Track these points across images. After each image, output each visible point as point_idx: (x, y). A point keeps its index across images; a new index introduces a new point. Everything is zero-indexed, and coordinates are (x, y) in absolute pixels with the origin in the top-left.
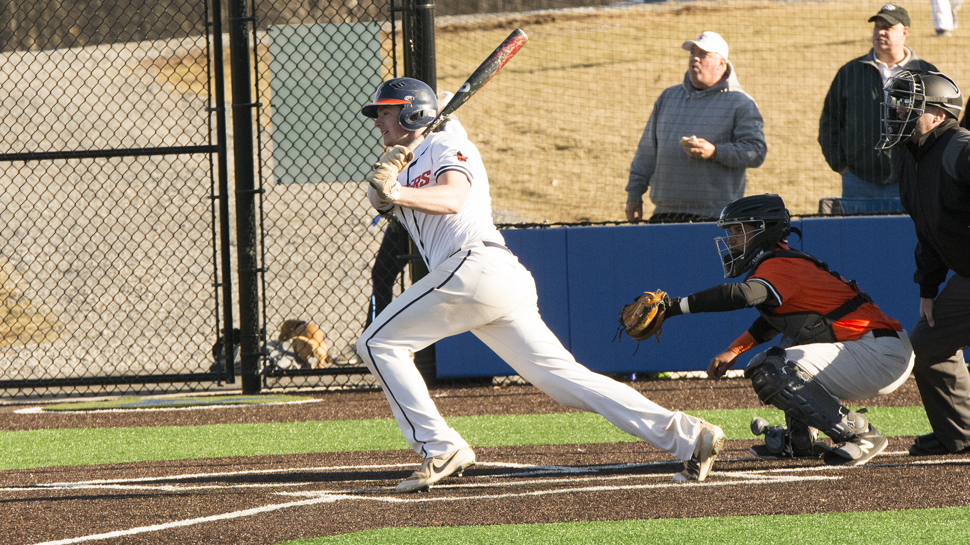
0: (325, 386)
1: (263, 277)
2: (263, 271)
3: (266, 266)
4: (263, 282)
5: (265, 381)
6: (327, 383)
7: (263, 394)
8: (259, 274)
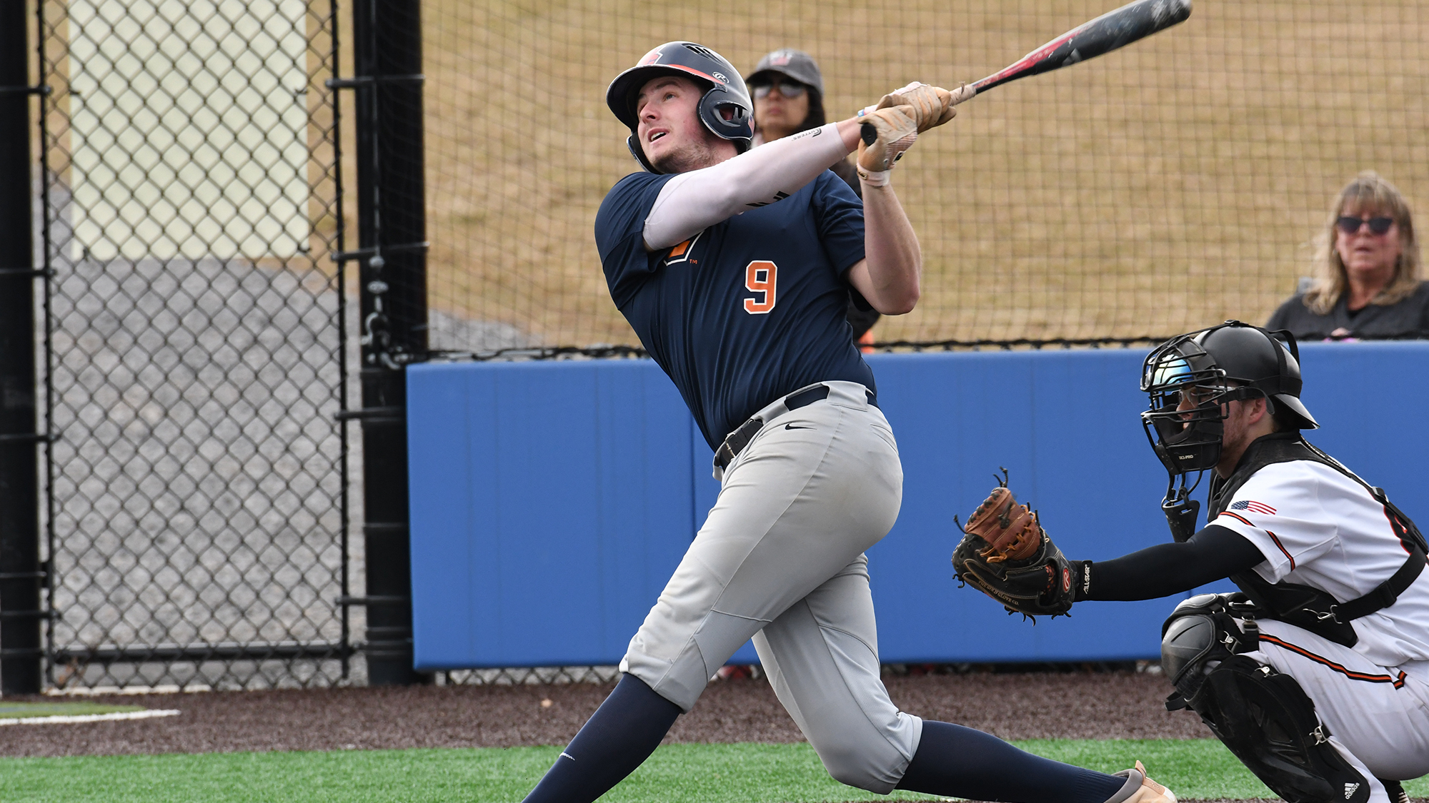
0: (176, 682)
1: (48, 452)
2: (49, 440)
3: (55, 431)
4: (50, 463)
5: (49, 670)
6: (183, 678)
7: (48, 699)
8: (41, 447)
